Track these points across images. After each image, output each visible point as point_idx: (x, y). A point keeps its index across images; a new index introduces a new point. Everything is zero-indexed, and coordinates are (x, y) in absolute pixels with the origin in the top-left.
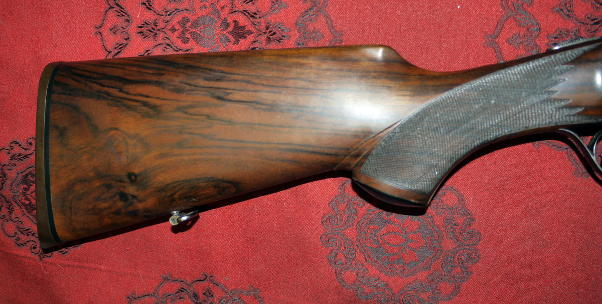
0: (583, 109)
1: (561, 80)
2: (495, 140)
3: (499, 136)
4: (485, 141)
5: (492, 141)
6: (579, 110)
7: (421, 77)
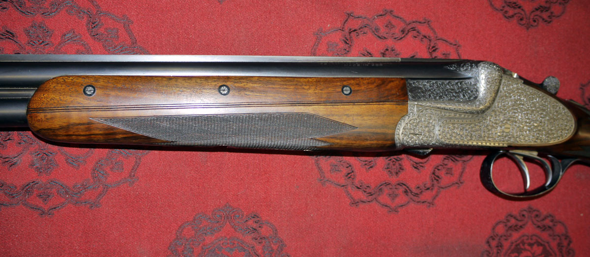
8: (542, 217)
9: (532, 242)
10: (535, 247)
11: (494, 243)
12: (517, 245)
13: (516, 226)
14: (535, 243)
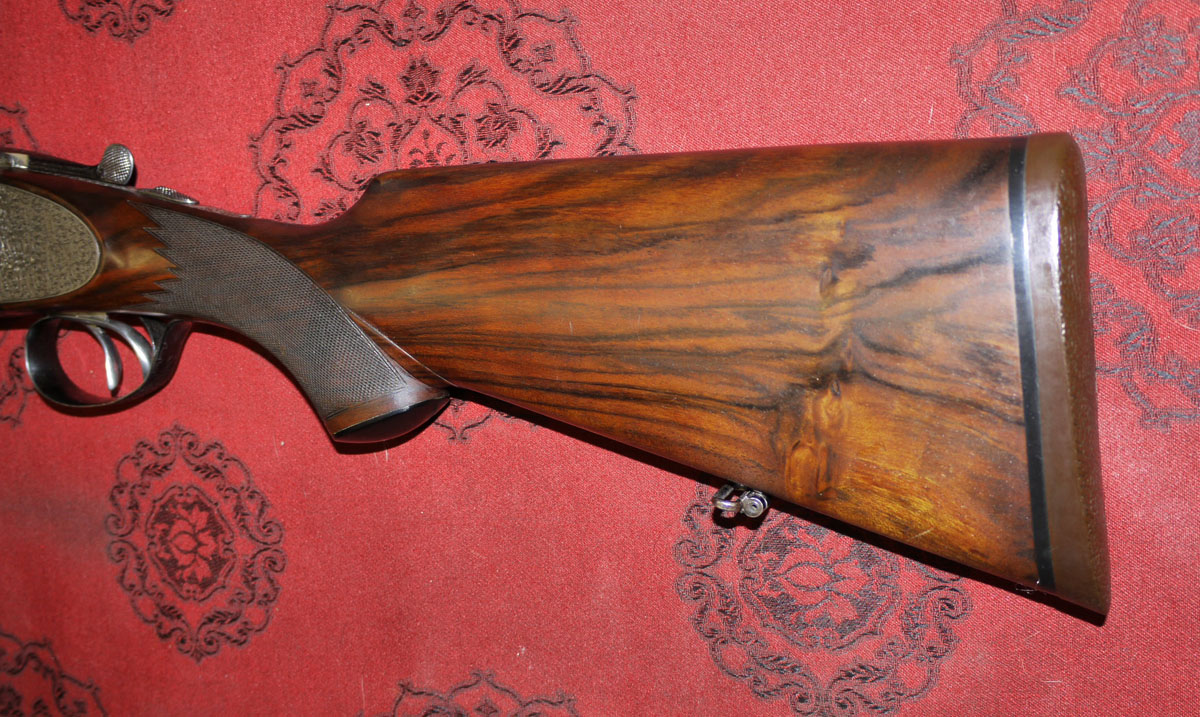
8: (202, 447)
9: (190, 500)
10: (196, 511)
11: (124, 499)
12: (163, 507)
13: (156, 466)
14: (195, 503)
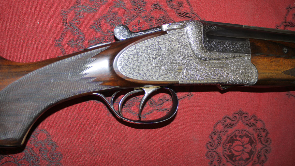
0: (103, 82)
1: (90, 67)
2: (57, 102)
3: (59, 100)
4: (51, 104)
5: (55, 104)
6: (100, 83)
7: (9, 66)
